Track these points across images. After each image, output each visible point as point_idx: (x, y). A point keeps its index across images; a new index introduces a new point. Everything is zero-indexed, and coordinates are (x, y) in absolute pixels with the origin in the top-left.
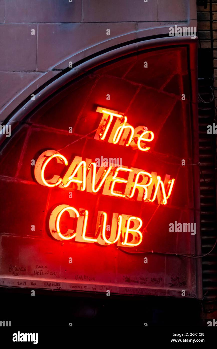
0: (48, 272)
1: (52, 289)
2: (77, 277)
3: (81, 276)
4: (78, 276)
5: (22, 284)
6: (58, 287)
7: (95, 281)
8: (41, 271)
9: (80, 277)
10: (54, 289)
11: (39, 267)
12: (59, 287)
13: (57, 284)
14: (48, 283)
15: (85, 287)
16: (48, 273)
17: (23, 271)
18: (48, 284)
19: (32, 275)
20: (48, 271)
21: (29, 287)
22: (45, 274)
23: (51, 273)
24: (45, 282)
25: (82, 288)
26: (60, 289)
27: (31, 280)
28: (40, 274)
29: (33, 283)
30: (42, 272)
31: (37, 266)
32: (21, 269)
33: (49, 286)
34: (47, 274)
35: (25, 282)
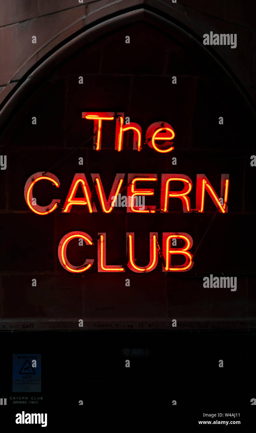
1: (69, 330)
5: (29, 327)
10: (72, 330)
15: (117, 325)
21: (38, 329)
25: (112, 327)
26: (81, 329)
27: (40, 322)
35: (33, 325)
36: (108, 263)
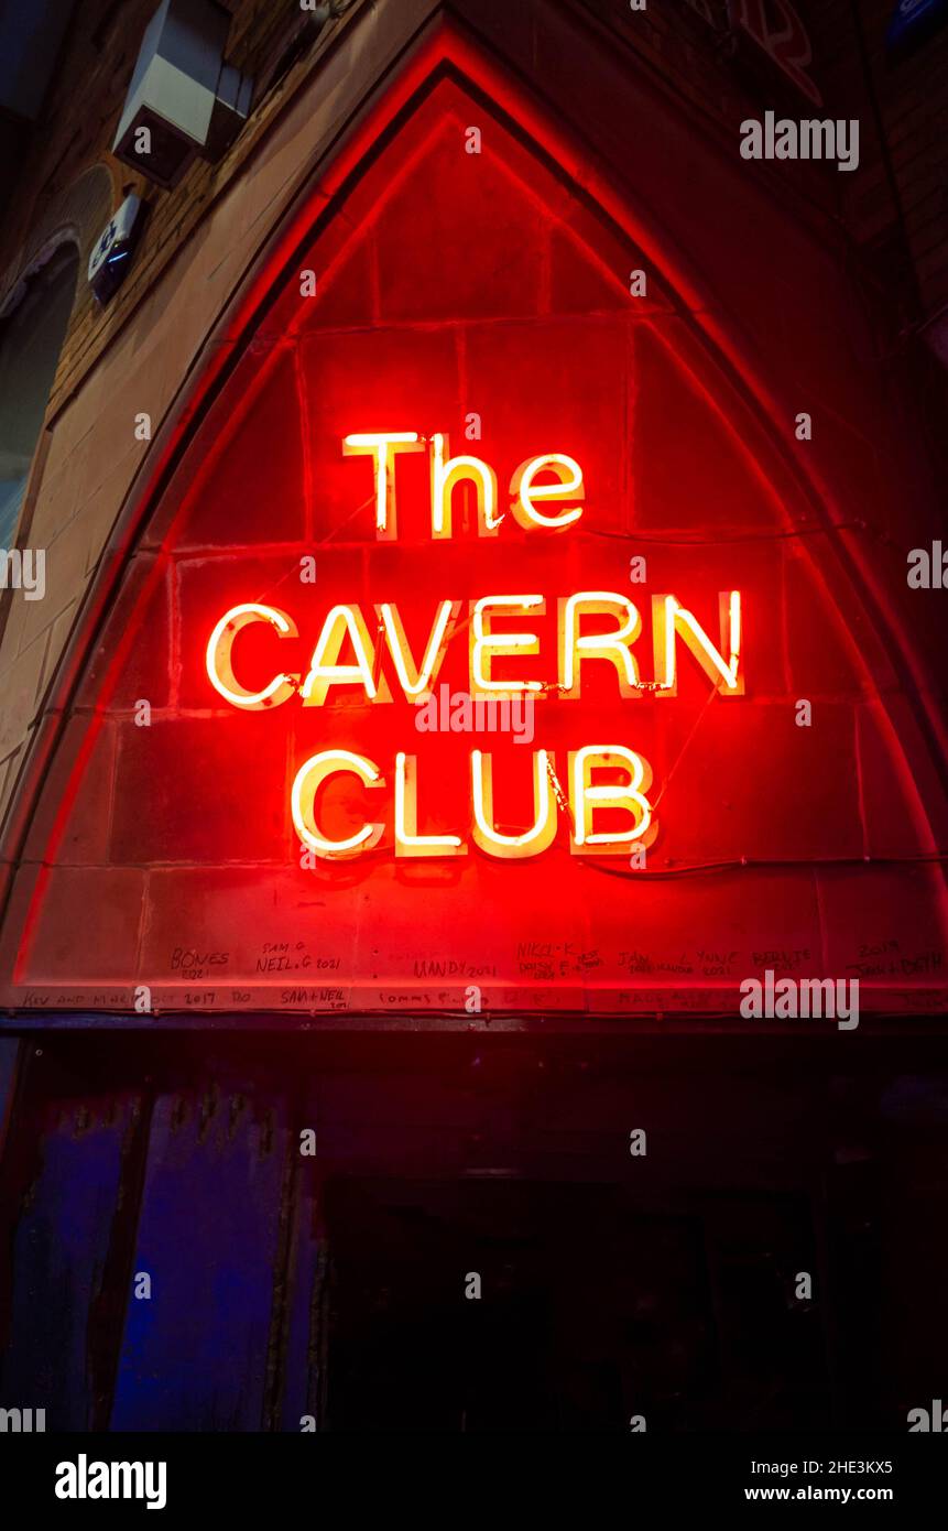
0: (307, 960)
1: (309, 1010)
2: (420, 968)
3: (438, 965)
4: (424, 963)
5: (202, 999)
6: (333, 1004)
7: (494, 975)
8: (281, 959)
9: (431, 969)
10: (317, 1010)
11: (275, 948)
12: (337, 1002)
13: (328, 993)
14: (294, 993)
15: (442, 996)
16: (308, 963)
17: (219, 962)
18: (298, 995)
19: (249, 974)
20: (308, 957)
21: (225, 1006)
22: (297, 967)
23: (319, 961)
24: (284, 991)
25: (429, 1001)
26: (343, 1008)
27: (233, 988)
28: (279, 969)
29: (240, 995)
30: (284, 962)
31: (269, 945)
32: (211, 958)
33: (299, 999)
34: (305, 966)
35: (213, 995)
36: (423, 828)
